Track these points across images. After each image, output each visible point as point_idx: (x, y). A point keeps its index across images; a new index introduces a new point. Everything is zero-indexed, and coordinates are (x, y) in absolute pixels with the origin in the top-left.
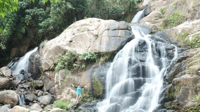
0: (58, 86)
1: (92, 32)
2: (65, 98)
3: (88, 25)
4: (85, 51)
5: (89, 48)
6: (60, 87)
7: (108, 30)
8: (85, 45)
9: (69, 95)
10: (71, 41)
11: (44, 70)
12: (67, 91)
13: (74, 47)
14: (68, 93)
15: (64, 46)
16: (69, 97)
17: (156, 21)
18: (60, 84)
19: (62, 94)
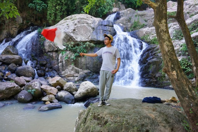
0: (63, 64)
1: (90, 25)
2: (69, 73)
3: (86, 19)
4: (86, 38)
5: (89, 36)
6: (64, 65)
7: (102, 25)
8: (86, 34)
9: (72, 71)
10: (74, 30)
11: (47, 51)
12: (71, 68)
13: (76, 35)
14: (72, 70)
15: (70, 33)
16: (73, 72)
17: (126, 24)
18: (64, 63)
19: (66, 70)
